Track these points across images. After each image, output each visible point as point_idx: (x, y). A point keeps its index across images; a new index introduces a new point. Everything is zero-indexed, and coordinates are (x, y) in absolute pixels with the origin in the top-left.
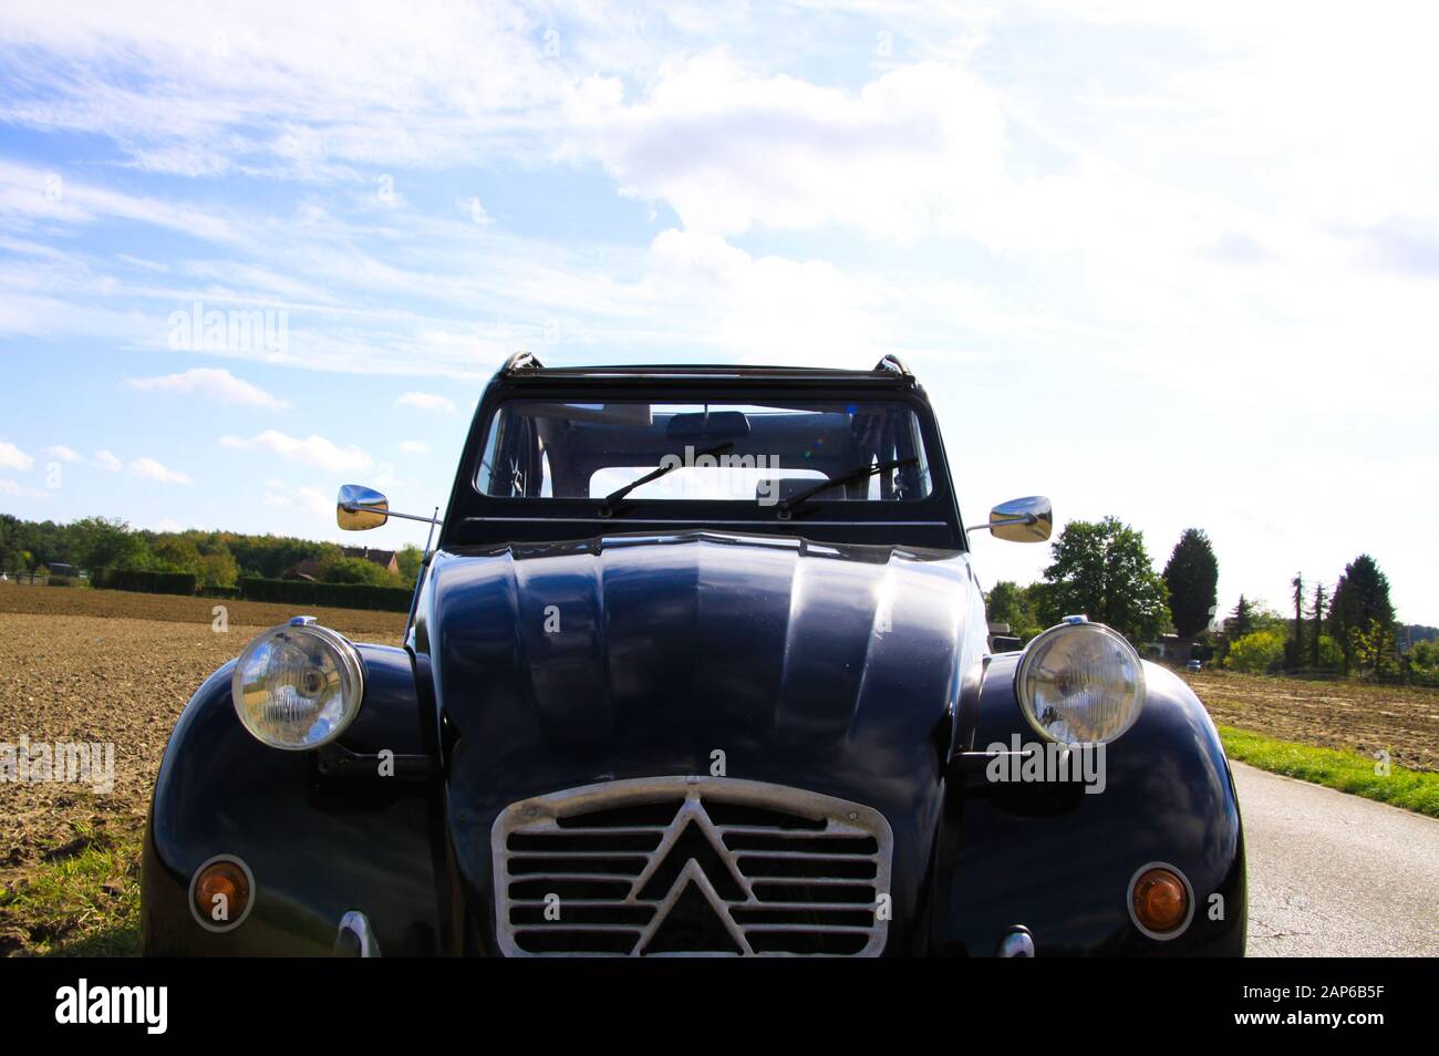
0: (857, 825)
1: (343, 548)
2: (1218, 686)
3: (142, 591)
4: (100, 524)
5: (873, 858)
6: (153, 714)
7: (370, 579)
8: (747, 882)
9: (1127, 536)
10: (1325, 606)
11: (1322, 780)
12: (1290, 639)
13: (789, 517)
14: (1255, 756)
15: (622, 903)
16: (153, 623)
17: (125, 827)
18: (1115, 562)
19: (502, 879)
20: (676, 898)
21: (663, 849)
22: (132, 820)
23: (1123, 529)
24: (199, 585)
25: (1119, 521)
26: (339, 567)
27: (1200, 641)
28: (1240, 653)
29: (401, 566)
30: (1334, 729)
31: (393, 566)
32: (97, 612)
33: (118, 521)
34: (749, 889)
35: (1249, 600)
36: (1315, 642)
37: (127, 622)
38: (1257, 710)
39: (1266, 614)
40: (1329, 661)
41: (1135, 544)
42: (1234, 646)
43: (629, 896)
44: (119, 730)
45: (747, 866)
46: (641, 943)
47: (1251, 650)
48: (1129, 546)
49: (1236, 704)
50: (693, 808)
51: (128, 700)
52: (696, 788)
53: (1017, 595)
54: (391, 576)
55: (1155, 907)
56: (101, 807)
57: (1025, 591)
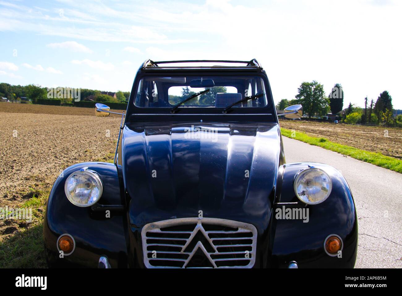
0: (247, 229)
1: (101, 92)
2: (343, 129)
3: (47, 105)
4: (34, 86)
5: (251, 238)
6: (50, 147)
7: (109, 100)
8: (215, 247)
9: (319, 86)
10: (373, 105)
11: (372, 162)
12: (363, 114)
13: (226, 113)
14: (353, 155)
15: (179, 253)
16: (50, 115)
17: (44, 186)
18: (315, 93)
19: (145, 245)
20: (195, 252)
21: (191, 238)
22: (46, 184)
23: (318, 84)
24: (62, 103)
25: (317, 82)
26: (100, 97)
27: (338, 115)
28: (349, 118)
29: (117, 97)
30: (375, 143)
31: (115, 97)
32: (35, 112)
33: (38, 85)
34: (216, 249)
35: (352, 104)
36: (370, 115)
37: (43, 115)
38: (353, 137)
39: (356, 108)
40: (374, 120)
41: (321, 88)
42: (347, 116)
43: (181, 251)
44: (41, 153)
45: (215, 243)
46: (185, 265)
47: (352, 118)
48: (320, 89)
49: (348, 135)
50: (199, 227)
51: (44, 142)
52: (200, 221)
53: (288, 102)
54: (115, 99)
55: (332, 248)
56: (37, 180)
57: (290, 102)
